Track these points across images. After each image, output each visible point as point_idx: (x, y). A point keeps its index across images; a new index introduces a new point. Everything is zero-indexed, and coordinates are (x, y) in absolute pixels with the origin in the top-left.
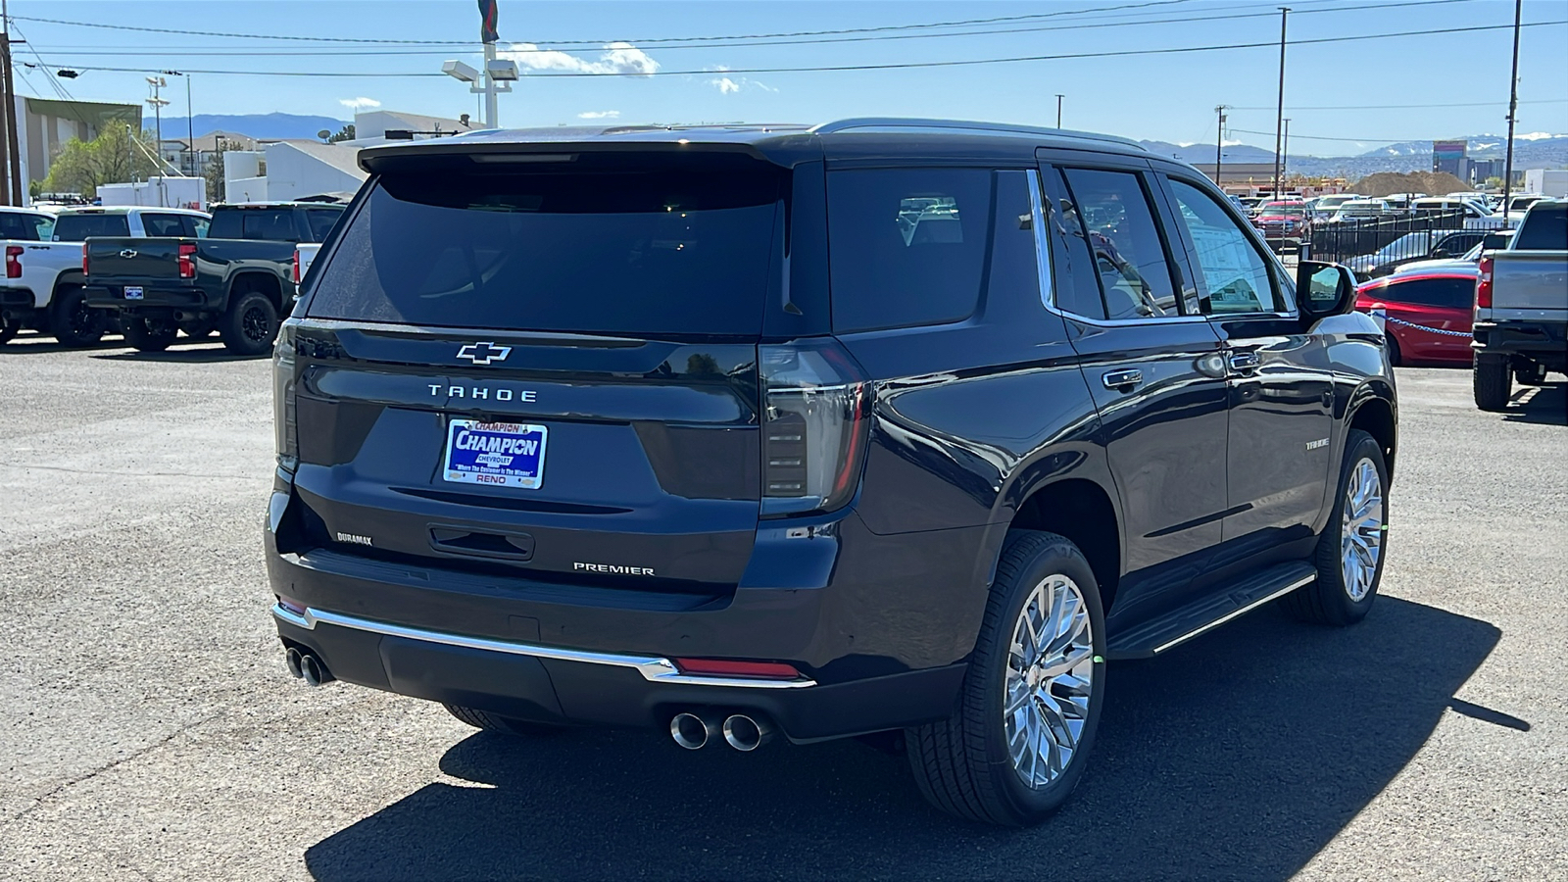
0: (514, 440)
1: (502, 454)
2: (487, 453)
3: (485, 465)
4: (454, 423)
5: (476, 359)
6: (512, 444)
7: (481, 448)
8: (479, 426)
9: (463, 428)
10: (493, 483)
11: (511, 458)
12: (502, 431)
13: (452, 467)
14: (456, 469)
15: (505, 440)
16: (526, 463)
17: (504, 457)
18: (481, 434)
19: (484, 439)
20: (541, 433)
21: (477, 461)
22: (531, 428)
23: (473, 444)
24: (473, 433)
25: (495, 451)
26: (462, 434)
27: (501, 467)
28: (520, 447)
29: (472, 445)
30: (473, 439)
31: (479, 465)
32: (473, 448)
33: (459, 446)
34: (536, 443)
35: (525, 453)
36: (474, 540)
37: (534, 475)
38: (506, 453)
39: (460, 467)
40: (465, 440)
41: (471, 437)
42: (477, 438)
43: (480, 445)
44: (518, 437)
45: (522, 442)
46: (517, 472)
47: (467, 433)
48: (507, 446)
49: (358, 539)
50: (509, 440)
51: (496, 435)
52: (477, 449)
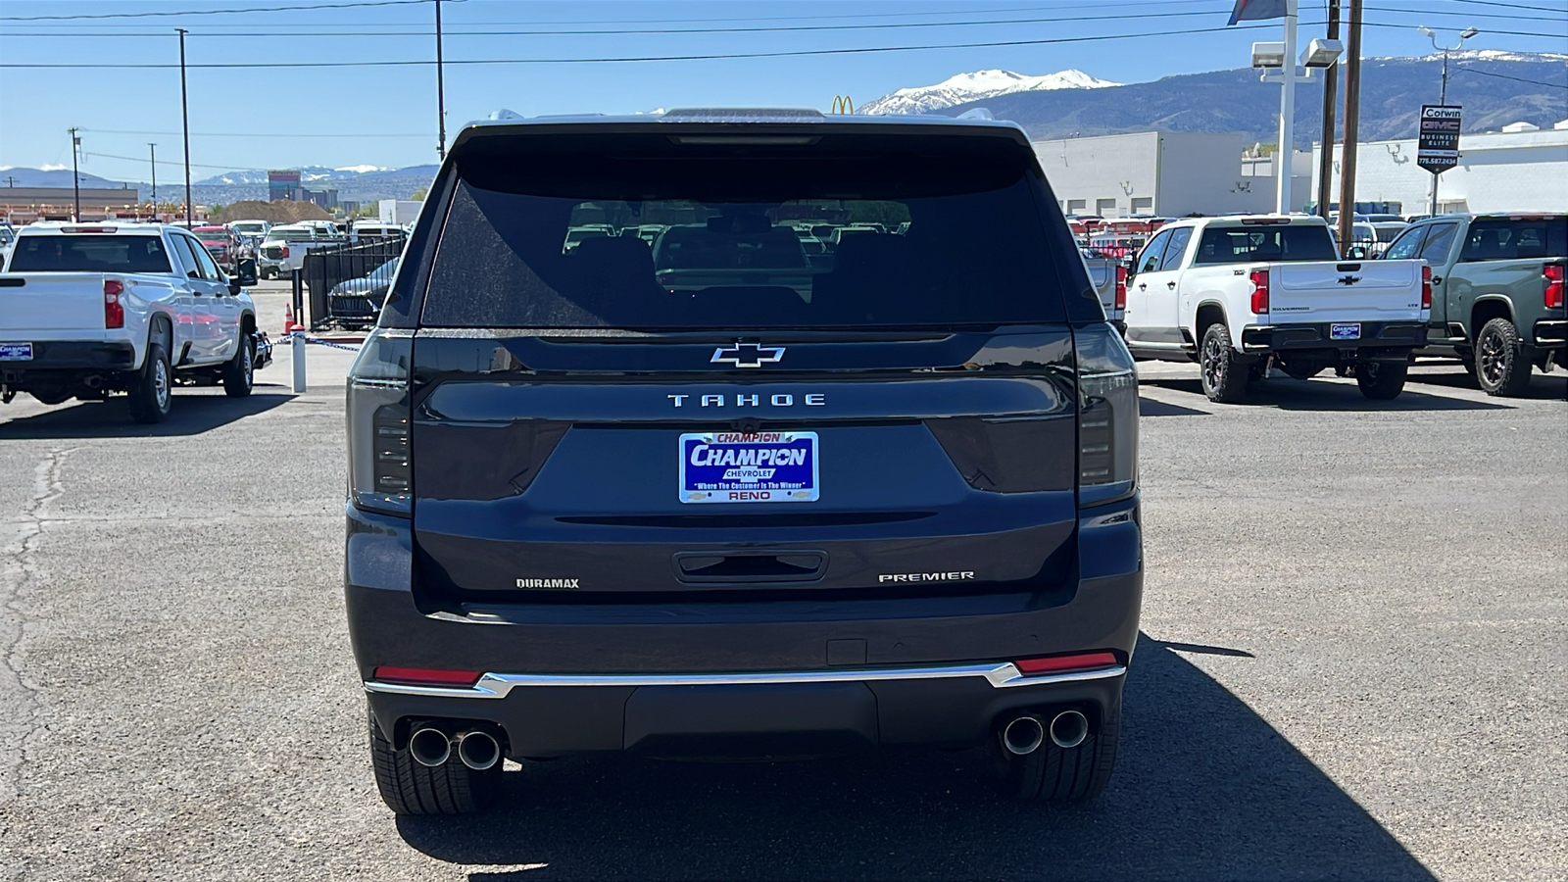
0: (774, 451)
1: (759, 467)
2: (738, 467)
3: (738, 481)
4: (684, 438)
5: (740, 362)
6: (772, 456)
7: (728, 463)
8: (722, 438)
9: (700, 442)
10: (753, 499)
11: (773, 471)
12: (757, 441)
13: (690, 486)
14: (696, 488)
15: (761, 451)
16: (799, 475)
17: (762, 470)
18: (725, 448)
19: (731, 452)
20: (810, 441)
21: (725, 477)
22: (796, 435)
23: (715, 458)
24: (715, 447)
25: (749, 464)
26: (697, 449)
27: (760, 481)
28: (783, 457)
29: (714, 460)
30: (715, 453)
31: (729, 482)
32: (716, 464)
33: (695, 461)
34: (804, 451)
35: (791, 463)
36: (731, 566)
37: (809, 485)
38: (765, 464)
39: (700, 486)
40: (703, 455)
41: (711, 452)
42: (720, 452)
43: (725, 459)
44: (779, 447)
45: (785, 451)
46: (783, 485)
47: (706, 447)
48: (766, 457)
49: (557, 583)
50: (767, 451)
51: (747, 447)
52: (723, 464)
